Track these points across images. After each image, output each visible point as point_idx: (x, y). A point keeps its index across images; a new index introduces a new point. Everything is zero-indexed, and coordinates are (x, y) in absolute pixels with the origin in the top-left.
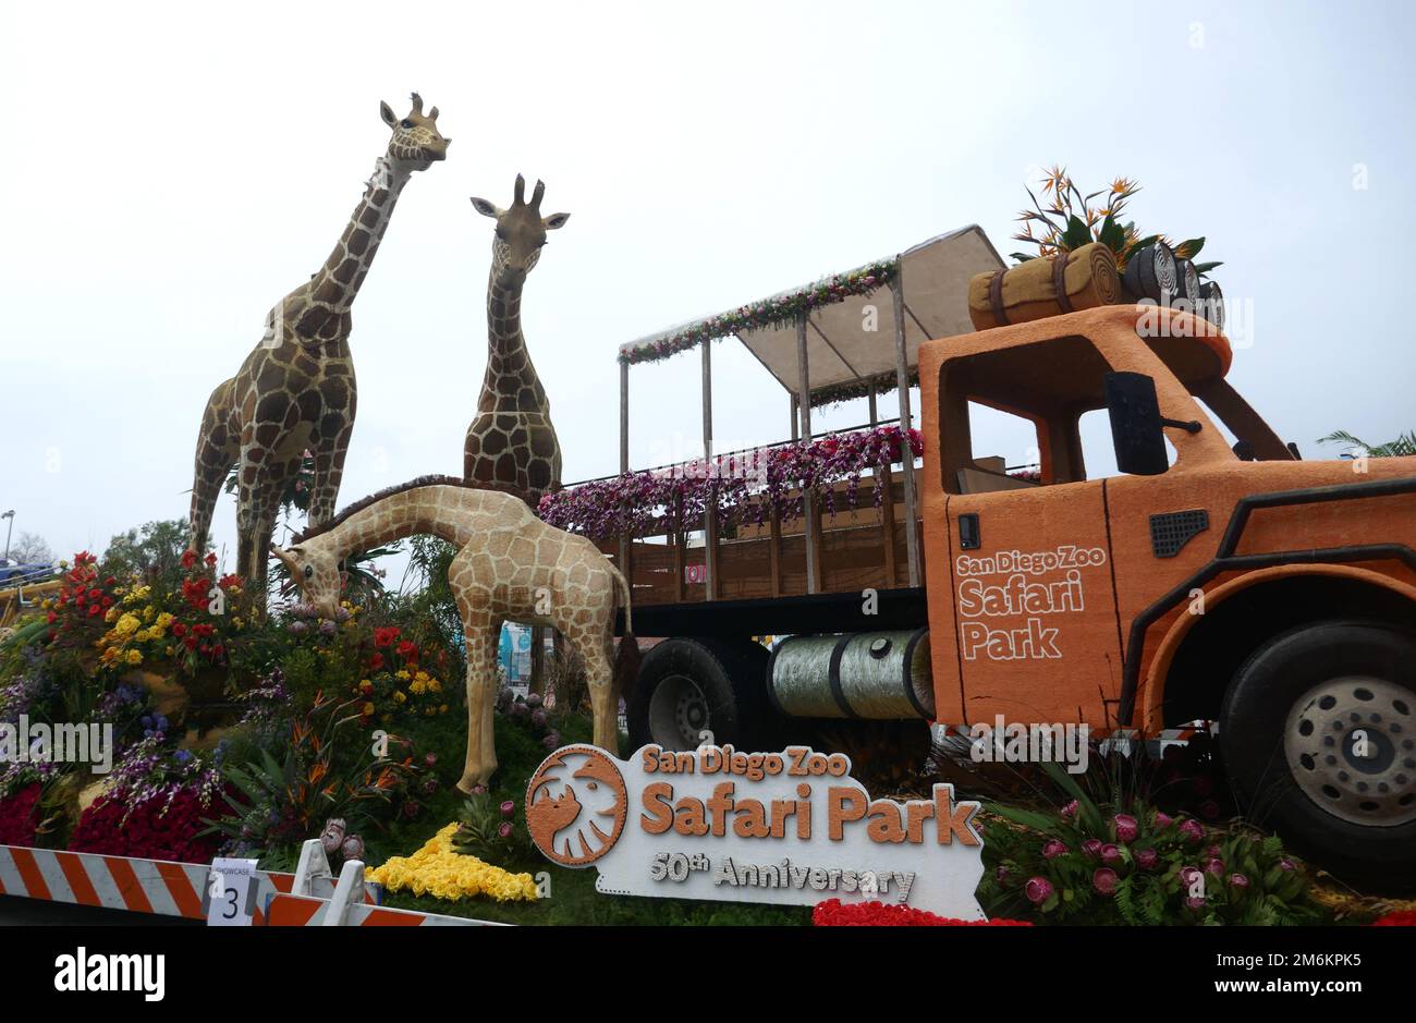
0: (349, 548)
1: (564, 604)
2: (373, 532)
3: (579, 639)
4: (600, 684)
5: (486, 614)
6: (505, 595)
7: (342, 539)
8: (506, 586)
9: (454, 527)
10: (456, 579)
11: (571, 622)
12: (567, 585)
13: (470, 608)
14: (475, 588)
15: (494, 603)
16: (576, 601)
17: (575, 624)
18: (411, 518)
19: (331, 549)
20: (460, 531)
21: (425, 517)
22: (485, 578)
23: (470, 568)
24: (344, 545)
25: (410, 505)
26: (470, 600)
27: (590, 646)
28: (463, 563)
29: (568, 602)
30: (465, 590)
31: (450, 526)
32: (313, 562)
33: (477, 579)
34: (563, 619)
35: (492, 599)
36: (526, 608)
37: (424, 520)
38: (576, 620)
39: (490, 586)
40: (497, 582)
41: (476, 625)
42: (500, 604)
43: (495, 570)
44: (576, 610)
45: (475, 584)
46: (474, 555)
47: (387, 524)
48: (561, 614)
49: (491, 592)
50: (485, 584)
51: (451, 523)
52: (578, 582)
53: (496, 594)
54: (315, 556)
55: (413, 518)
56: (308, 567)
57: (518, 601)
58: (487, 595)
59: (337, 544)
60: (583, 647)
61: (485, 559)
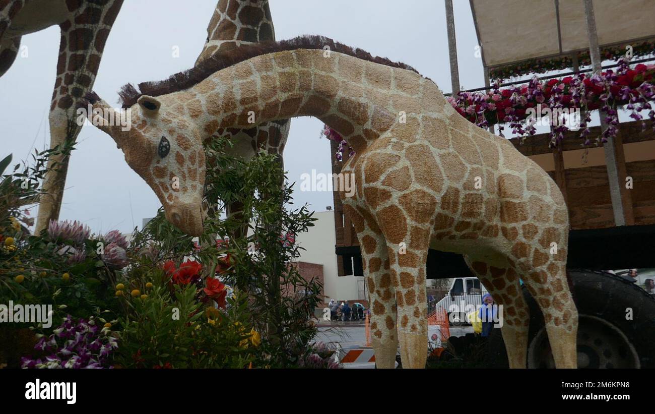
0: (219, 118)
1: (525, 219)
2: (255, 99)
3: (544, 268)
4: (570, 328)
5: (428, 231)
6: (456, 203)
7: (212, 102)
8: (457, 191)
9: (365, 107)
10: (382, 178)
11: (534, 244)
12: (527, 195)
13: (410, 222)
14: (417, 191)
15: (439, 215)
16: (540, 217)
17: (539, 247)
18: (305, 87)
19: (195, 115)
20: (376, 112)
21: (323, 89)
22: (429, 177)
23: (404, 162)
24: (216, 113)
25: (301, 68)
26: (409, 210)
27: (557, 277)
28: (391, 156)
29: (530, 217)
30: (400, 194)
31: (360, 104)
32: (171, 132)
33: (418, 180)
34: (524, 240)
35: (438, 210)
36: (476, 224)
37: (322, 93)
38: (541, 242)
39: (438, 189)
40: (446, 184)
41: (417, 247)
42: (446, 217)
43: (440, 166)
44: (542, 227)
45: (415, 186)
46: (407, 145)
47: (274, 91)
48: (521, 232)
49: (438, 198)
50: (431, 187)
51: (362, 100)
52: (539, 191)
53: (445, 202)
54: (175, 123)
55: (308, 89)
56: (164, 139)
57: (471, 214)
58: (434, 204)
59: (204, 109)
60: (550, 278)
61: (423, 152)
